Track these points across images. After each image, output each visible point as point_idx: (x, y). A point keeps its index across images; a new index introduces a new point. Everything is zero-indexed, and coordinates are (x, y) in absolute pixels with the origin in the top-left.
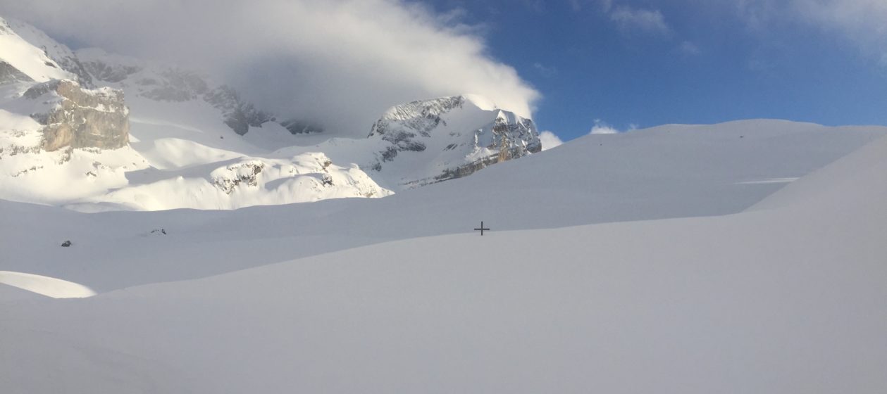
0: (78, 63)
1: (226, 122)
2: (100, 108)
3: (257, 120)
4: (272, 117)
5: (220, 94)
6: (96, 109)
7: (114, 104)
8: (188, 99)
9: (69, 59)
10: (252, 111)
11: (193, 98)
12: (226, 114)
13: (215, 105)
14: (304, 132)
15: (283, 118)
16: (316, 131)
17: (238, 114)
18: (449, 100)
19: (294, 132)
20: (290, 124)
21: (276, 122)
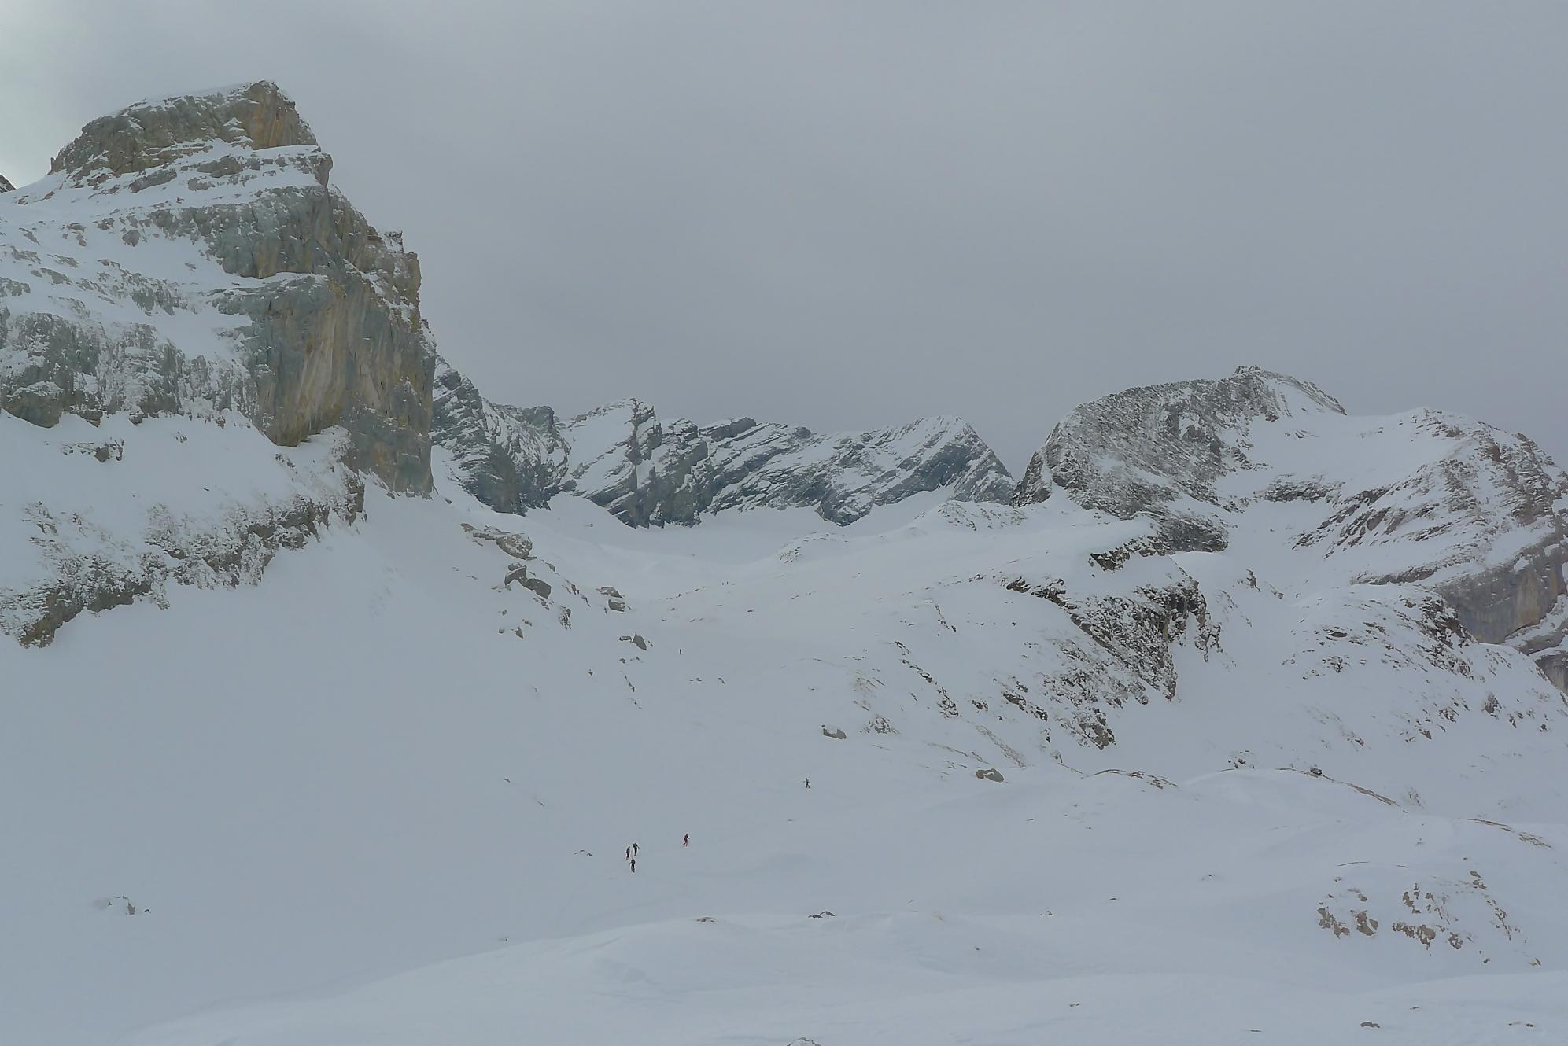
1: (469, 487)
3: (535, 484)
4: (563, 481)
5: (444, 401)
10: (519, 456)
12: (465, 460)
14: (653, 523)
15: (596, 481)
16: (678, 520)
17: (500, 459)
18: (1224, 387)
19: (632, 524)
20: (619, 499)
21: (580, 494)
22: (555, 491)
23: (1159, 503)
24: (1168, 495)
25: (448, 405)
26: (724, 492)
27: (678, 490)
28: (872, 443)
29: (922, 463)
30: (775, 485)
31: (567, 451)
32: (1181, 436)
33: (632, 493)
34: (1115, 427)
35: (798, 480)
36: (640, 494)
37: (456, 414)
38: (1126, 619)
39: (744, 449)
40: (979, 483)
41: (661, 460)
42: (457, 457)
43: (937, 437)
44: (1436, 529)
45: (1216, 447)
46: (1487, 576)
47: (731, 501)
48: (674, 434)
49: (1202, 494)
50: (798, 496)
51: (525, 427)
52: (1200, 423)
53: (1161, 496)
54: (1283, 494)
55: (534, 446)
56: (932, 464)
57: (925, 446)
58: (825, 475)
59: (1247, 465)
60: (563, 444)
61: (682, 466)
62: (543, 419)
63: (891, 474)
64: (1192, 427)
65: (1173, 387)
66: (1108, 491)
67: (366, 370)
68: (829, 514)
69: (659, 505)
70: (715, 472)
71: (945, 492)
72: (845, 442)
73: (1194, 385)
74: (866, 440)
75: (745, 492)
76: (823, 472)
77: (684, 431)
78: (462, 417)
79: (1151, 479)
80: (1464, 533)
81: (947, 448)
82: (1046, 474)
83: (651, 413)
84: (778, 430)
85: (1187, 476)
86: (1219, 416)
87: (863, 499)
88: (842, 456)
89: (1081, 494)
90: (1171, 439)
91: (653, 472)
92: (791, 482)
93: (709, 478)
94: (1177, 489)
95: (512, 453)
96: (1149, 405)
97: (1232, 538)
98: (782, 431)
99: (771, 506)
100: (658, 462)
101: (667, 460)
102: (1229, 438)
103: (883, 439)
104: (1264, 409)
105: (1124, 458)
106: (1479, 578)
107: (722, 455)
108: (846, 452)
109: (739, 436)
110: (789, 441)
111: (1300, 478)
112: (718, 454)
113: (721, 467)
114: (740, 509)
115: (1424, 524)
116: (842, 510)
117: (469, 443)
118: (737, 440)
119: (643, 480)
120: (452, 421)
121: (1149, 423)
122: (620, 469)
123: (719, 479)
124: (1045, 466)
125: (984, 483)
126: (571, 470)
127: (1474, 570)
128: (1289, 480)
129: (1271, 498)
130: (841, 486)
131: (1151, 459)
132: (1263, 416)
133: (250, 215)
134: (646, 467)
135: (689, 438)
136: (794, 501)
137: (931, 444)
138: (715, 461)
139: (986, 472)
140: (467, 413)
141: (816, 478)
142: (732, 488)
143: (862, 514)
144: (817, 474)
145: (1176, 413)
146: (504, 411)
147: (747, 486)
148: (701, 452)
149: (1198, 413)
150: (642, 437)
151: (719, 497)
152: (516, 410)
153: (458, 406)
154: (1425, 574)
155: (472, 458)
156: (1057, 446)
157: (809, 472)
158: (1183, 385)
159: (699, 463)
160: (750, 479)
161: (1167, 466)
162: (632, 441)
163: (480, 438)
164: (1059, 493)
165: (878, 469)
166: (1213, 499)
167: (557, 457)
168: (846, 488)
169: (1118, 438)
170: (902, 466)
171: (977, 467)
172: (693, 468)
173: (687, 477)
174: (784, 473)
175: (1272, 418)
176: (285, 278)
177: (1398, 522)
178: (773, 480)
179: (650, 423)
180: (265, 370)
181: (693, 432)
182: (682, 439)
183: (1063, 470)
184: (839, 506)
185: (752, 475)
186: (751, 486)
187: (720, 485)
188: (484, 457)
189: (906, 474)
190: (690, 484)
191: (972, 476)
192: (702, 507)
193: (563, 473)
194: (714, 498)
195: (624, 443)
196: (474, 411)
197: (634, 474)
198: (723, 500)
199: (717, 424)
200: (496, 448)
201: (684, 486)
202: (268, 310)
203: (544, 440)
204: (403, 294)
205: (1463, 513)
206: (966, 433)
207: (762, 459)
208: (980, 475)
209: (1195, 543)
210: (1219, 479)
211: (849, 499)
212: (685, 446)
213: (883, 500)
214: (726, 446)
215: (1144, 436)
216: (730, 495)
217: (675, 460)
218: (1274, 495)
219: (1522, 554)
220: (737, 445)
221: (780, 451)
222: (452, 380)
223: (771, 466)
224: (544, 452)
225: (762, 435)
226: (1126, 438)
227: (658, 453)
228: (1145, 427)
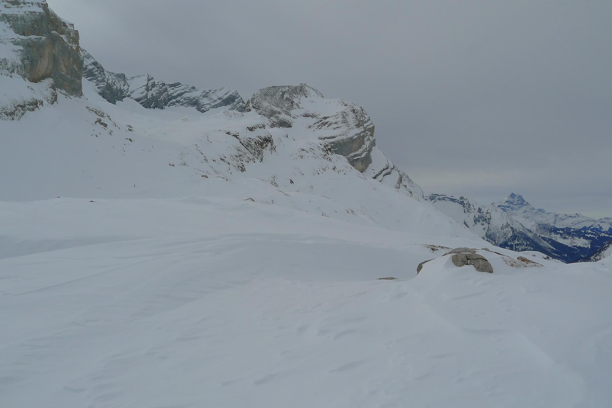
1: (100, 94)
3: (119, 94)
4: (127, 94)
5: (93, 69)
12: (99, 86)
13: (89, 78)
14: (152, 108)
15: (137, 95)
16: (159, 108)
17: (109, 87)
18: (296, 88)
19: (146, 107)
20: (142, 101)
21: (132, 98)
22: (125, 97)
23: (277, 115)
24: (279, 113)
25: (94, 70)
26: (172, 101)
27: (159, 100)
28: (211, 92)
29: (223, 99)
30: (185, 101)
31: (129, 86)
32: (284, 99)
33: (146, 99)
34: (269, 95)
35: (191, 100)
36: (148, 100)
37: (96, 73)
38: (253, 143)
39: (178, 90)
40: (237, 105)
42: (97, 85)
43: (228, 92)
44: (338, 127)
45: (292, 102)
46: (347, 139)
47: (173, 104)
48: (158, 84)
49: (288, 114)
50: (191, 104)
51: (117, 78)
52: (289, 96)
53: (278, 113)
54: (306, 116)
55: (119, 84)
56: (226, 99)
57: (225, 94)
58: (198, 99)
59: (299, 108)
60: (127, 84)
61: (160, 93)
62: (122, 77)
63: (216, 101)
64: (287, 97)
65: (284, 87)
66: (265, 111)
67: (61, 62)
68: (199, 109)
69: (153, 103)
70: (170, 96)
71: (229, 107)
72: (204, 91)
73: (289, 87)
74: (209, 91)
75: (177, 102)
76: (198, 98)
77: (161, 84)
78: (98, 74)
79: (276, 109)
80: (344, 129)
81: (230, 95)
82: (251, 105)
83: (152, 78)
84: (187, 86)
85: (285, 109)
86: (294, 95)
87: (208, 106)
88: (203, 95)
89: (258, 111)
90: (282, 99)
91: (152, 94)
92: (189, 100)
93: (168, 97)
94: (282, 112)
95: (112, 85)
96: (277, 91)
97: (293, 125)
98: (188, 87)
99: (184, 106)
100: (154, 92)
101: (156, 91)
102: (296, 101)
103: (214, 92)
105: (270, 103)
106: (346, 139)
107: (171, 91)
108: (204, 94)
109: (176, 87)
110: (189, 89)
111: (311, 113)
112: (170, 91)
113: (171, 94)
114: (176, 106)
115: (336, 126)
116: (202, 109)
117: (100, 81)
118: (176, 88)
119: (149, 96)
120: (95, 75)
122: (143, 92)
123: (170, 97)
124: (251, 103)
125: (239, 105)
126: (129, 92)
127: (345, 137)
128: (308, 112)
129: (303, 116)
130: (202, 103)
131: (276, 104)
132: (304, 96)
133: (22, 18)
134: (150, 93)
135: (163, 86)
136: (190, 105)
137: (226, 94)
138: (170, 93)
139: (239, 102)
140: (100, 73)
141: (196, 100)
142: (174, 100)
143: (207, 110)
144: (196, 99)
145: (284, 93)
146: (111, 74)
147: (178, 100)
148: (166, 90)
149: (289, 94)
150: (150, 84)
151: (170, 102)
152: (114, 73)
153: (97, 71)
154: (334, 137)
155: (101, 86)
156: (254, 98)
157: (194, 98)
158: (286, 86)
159: (165, 93)
160: (179, 98)
161: (280, 106)
162: (147, 85)
163: (103, 80)
164: (253, 110)
165: (212, 99)
166: (290, 115)
167: (126, 87)
168: (204, 103)
169: (269, 98)
170: (218, 99)
171: (237, 101)
172: (163, 94)
173: (162, 96)
174: (188, 98)
175: (306, 97)
176: (33, 37)
177: (330, 125)
178: (185, 99)
179: (152, 81)
180: (27, 62)
181: (164, 84)
182: (161, 86)
183: (255, 104)
184: (201, 108)
185: (179, 97)
186: (179, 100)
187: (171, 99)
188: (104, 86)
189: (219, 101)
190: (162, 98)
191: (236, 103)
192: (166, 105)
193: (127, 92)
194: (169, 103)
195: (145, 86)
196: (102, 73)
197: (147, 94)
198: (171, 103)
199: (171, 83)
200: (108, 84)
201: (161, 99)
202: (28, 45)
203: (122, 83)
204: (74, 41)
205: (345, 124)
206: (235, 92)
207: (182, 94)
208: (238, 103)
209: (285, 125)
210: (292, 110)
211: (204, 106)
212: (161, 88)
213: (213, 107)
214: (173, 89)
215: (275, 98)
216: (173, 102)
217: (158, 91)
218: (304, 116)
219: (356, 135)
220: (177, 89)
221: (187, 92)
222: (95, 64)
223: (185, 96)
224: (122, 86)
225: (183, 87)
226: (271, 98)
227: (154, 89)
228: (276, 96)
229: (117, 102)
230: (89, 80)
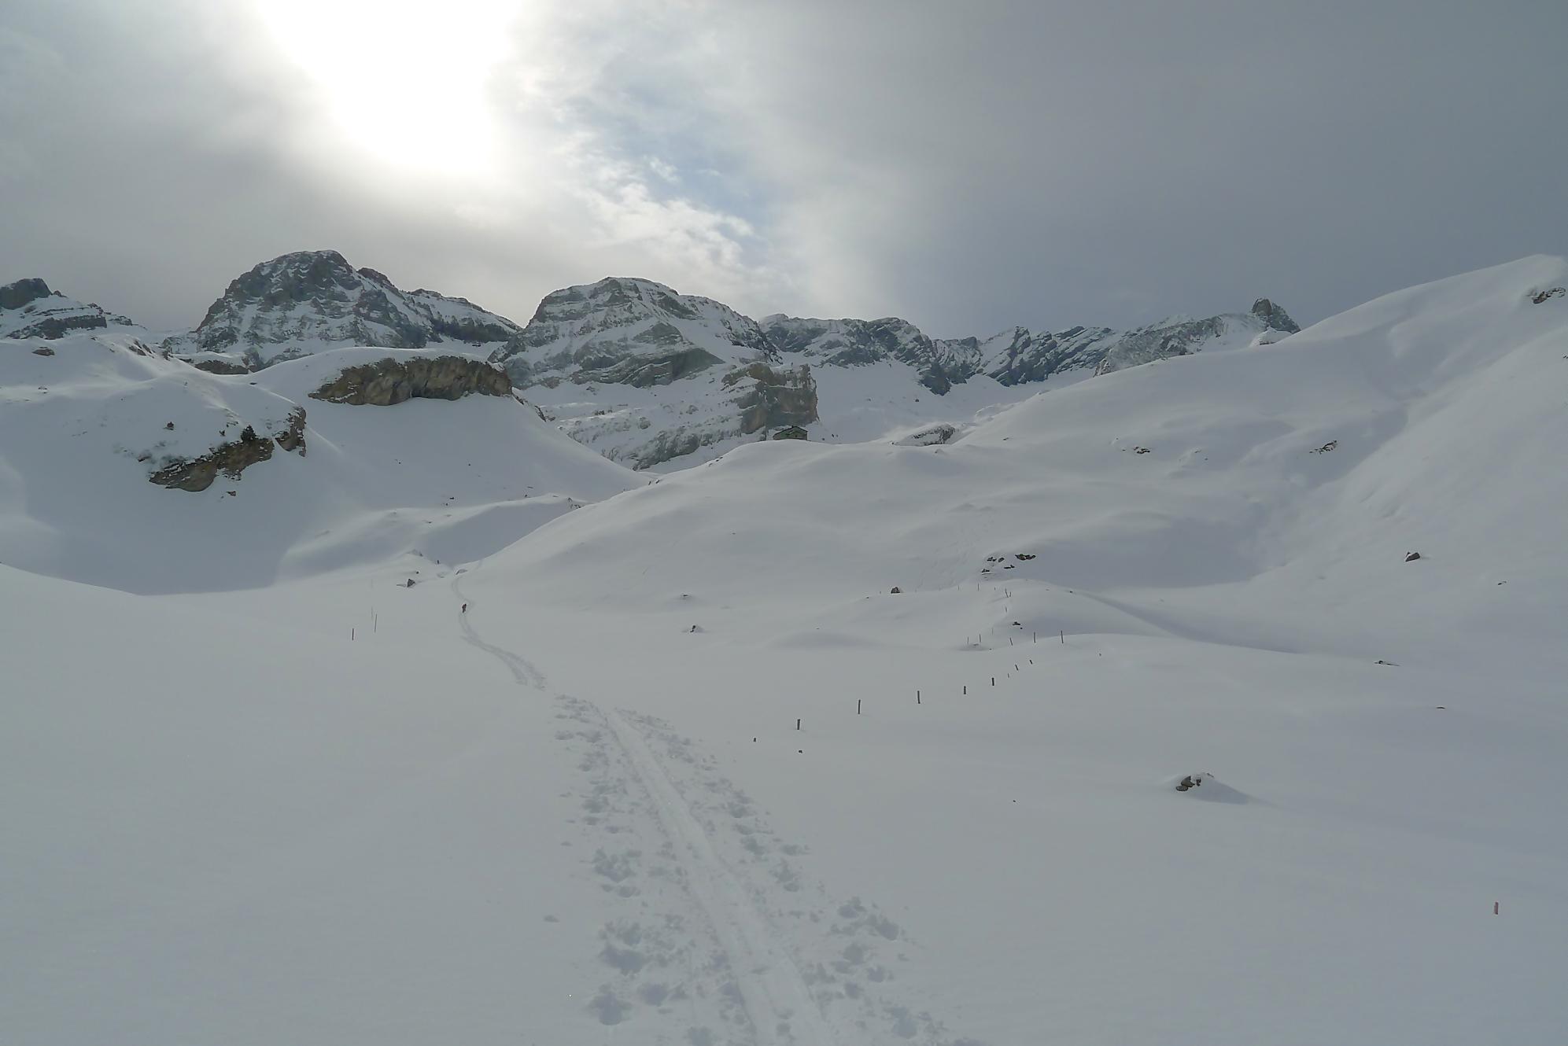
0: (762, 335)
1: (922, 382)
2: (789, 385)
3: (960, 374)
5: (914, 348)
6: (785, 387)
7: (802, 379)
8: (878, 360)
9: (752, 332)
10: (953, 363)
11: (883, 357)
12: (921, 371)
13: (908, 362)
14: (1020, 382)
15: (991, 368)
16: (1035, 380)
17: (937, 369)
18: (1199, 324)
19: (1007, 385)
20: (1003, 374)
21: (984, 374)
22: (973, 374)
25: (916, 349)
26: (1064, 363)
27: (1036, 366)
28: (1142, 332)
31: (981, 355)
33: (1009, 371)
36: (1014, 371)
37: (918, 352)
39: (1076, 341)
41: (1028, 353)
42: (918, 370)
47: (1067, 367)
48: (1038, 339)
51: (961, 348)
52: (1178, 343)
55: (963, 357)
60: (980, 352)
61: (1039, 355)
62: (972, 343)
65: (1172, 328)
69: (1024, 374)
70: (1060, 354)
73: (1184, 325)
74: (1138, 331)
75: (1074, 362)
77: (1045, 337)
78: (922, 353)
83: (1027, 332)
84: (1094, 330)
86: (1192, 337)
91: (1022, 360)
92: (1097, 355)
93: (1056, 357)
95: (947, 363)
98: (1096, 331)
99: (1086, 367)
100: (1025, 356)
101: (1031, 353)
104: (1216, 332)
107: (1067, 344)
109: (1074, 335)
110: (1099, 335)
112: (1062, 345)
113: (1063, 351)
114: (1071, 370)
117: (923, 364)
118: (1073, 337)
119: (1016, 364)
120: (917, 355)
121: (1152, 346)
122: (1004, 361)
123: (1061, 357)
126: (982, 363)
134: (1020, 357)
135: (1046, 340)
138: (1060, 350)
140: (924, 351)
142: (1069, 360)
145: (1167, 340)
146: (949, 343)
148: (1054, 345)
149: (1179, 338)
150: (1019, 344)
151: (1060, 365)
152: (956, 341)
158: (1178, 326)
159: (1052, 351)
160: (1076, 357)
162: (1013, 347)
163: (927, 361)
167: (977, 357)
172: (1046, 354)
173: (1042, 359)
174: (1094, 351)
178: (1089, 355)
179: (1025, 337)
181: (1049, 337)
182: (1043, 341)
185: (1078, 353)
186: (1077, 359)
187: (1063, 360)
188: (930, 369)
190: (1044, 362)
192: (1050, 372)
193: (978, 365)
194: (1057, 367)
195: (1008, 349)
196: (928, 350)
197: (1010, 363)
198: (1063, 367)
199: (1063, 331)
200: (935, 364)
201: (1040, 363)
203: (970, 352)
207: (1085, 345)
212: (1044, 344)
214: (1067, 341)
216: (1066, 364)
217: (1036, 352)
220: (1073, 340)
221: (1095, 341)
222: (918, 339)
223: (1088, 349)
224: (970, 357)
225: (1086, 334)
226: (1139, 354)
227: (1027, 350)
228: (1150, 348)
229: (954, 387)
230: (908, 365)
